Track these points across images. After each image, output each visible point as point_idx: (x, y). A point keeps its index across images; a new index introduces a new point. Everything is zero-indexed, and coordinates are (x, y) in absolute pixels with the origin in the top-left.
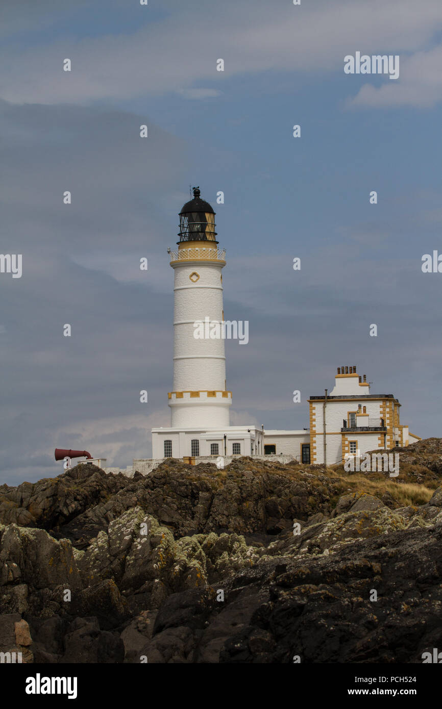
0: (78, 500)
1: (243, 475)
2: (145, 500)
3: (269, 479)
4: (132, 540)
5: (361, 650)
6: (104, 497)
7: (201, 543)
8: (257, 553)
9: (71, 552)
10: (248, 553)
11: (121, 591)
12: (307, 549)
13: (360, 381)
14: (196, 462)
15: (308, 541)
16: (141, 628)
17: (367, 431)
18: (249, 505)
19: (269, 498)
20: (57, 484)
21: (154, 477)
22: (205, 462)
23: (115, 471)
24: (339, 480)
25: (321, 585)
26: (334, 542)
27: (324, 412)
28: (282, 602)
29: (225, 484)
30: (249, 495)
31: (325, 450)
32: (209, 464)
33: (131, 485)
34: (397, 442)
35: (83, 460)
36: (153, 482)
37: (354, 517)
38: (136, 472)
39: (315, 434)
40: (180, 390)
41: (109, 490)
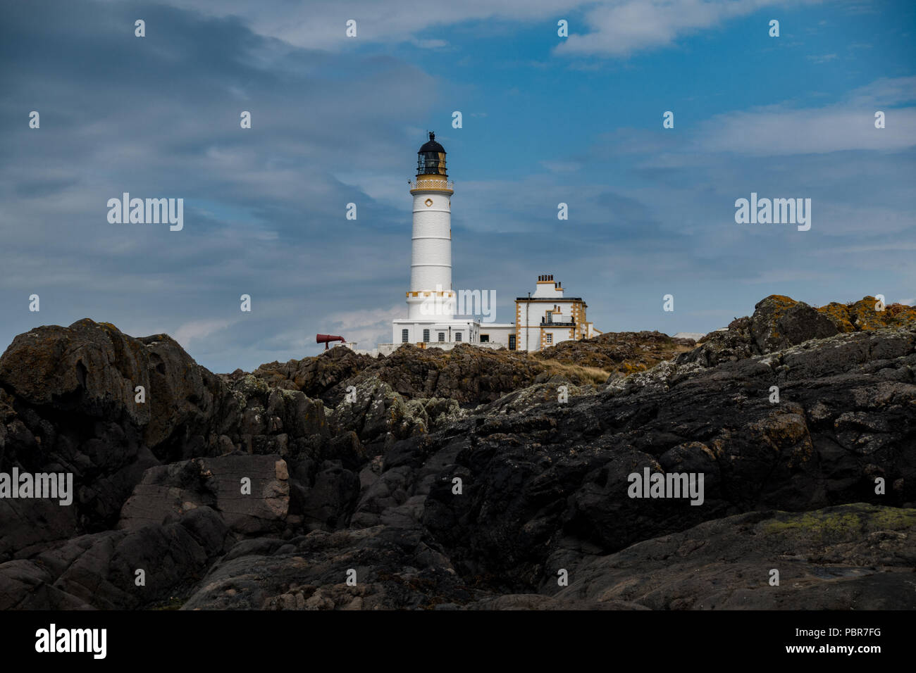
0: (334, 375)
1: (463, 358)
2: (386, 375)
3: (483, 361)
4: (370, 402)
5: (538, 484)
6: (354, 373)
7: (424, 405)
8: (467, 414)
9: (323, 409)
10: (461, 414)
11: (361, 442)
12: (505, 411)
13: (556, 287)
14: (427, 347)
15: (506, 405)
16: (374, 469)
17: (560, 325)
18: (466, 381)
19: (483, 376)
20: (317, 361)
21: (394, 358)
22: (434, 347)
23: (364, 353)
24: (537, 363)
25: (510, 434)
26: (527, 407)
27: (527, 310)
28: (479, 446)
29: (448, 364)
30: (467, 374)
31: (527, 340)
32: (437, 349)
33: (375, 363)
34: (584, 335)
35: (339, 344)
36: (393, 362)
37: (543, 387)
38: (380, 354)
39: (519, 327)
40: (415, 291)
41: (358, 367)
